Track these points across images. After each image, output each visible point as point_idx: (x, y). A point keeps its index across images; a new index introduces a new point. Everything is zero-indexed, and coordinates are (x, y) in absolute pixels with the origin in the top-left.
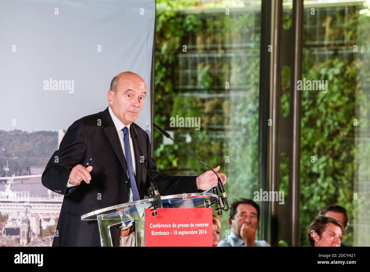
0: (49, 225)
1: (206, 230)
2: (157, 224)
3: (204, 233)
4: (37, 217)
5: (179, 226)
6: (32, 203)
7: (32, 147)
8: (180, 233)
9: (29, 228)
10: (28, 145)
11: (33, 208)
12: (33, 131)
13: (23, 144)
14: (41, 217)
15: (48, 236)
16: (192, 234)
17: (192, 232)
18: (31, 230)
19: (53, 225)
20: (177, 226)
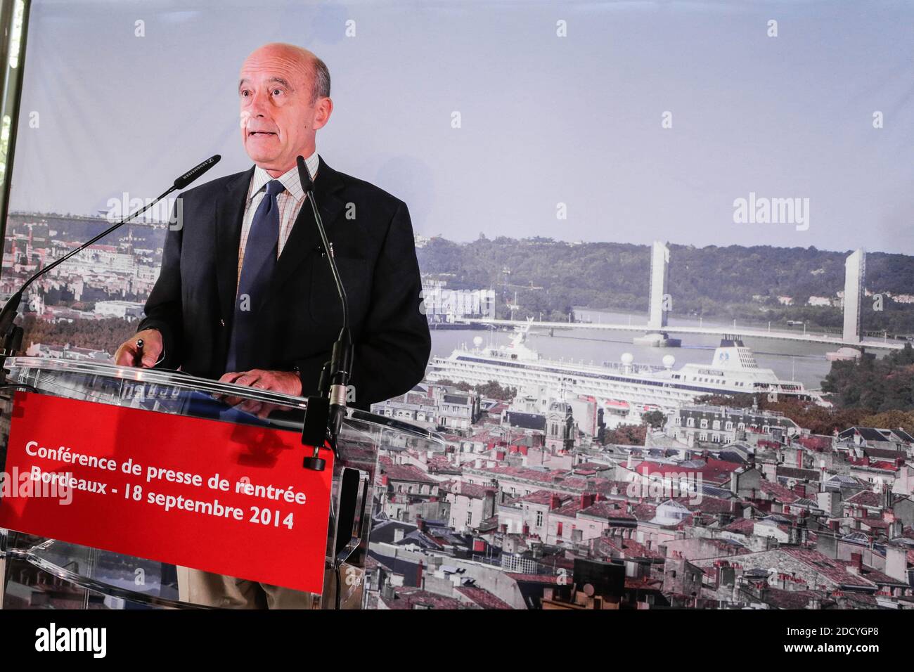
0: (625, 424)
1: (291, 516)
2: (57, 450)
3: (277, 524)
4: (593, 404)
5: (153, 473)
6: (576, 375)
7: (579, 270)
8: (152, 498)
9: (570, 422)
10: (570, 267)
11: (579, 383)
12: (582, 242)
13: (556, 265)
14: (602, 404)
15: (621, 443)
16: (215, 513)
17: (216, 509)
18: (575, 426)
19: (635, 426)
20: (144, 472)
